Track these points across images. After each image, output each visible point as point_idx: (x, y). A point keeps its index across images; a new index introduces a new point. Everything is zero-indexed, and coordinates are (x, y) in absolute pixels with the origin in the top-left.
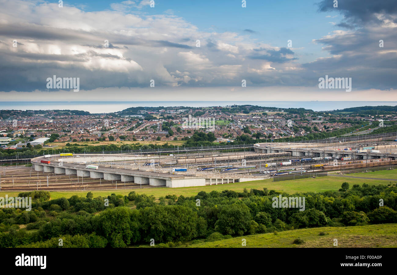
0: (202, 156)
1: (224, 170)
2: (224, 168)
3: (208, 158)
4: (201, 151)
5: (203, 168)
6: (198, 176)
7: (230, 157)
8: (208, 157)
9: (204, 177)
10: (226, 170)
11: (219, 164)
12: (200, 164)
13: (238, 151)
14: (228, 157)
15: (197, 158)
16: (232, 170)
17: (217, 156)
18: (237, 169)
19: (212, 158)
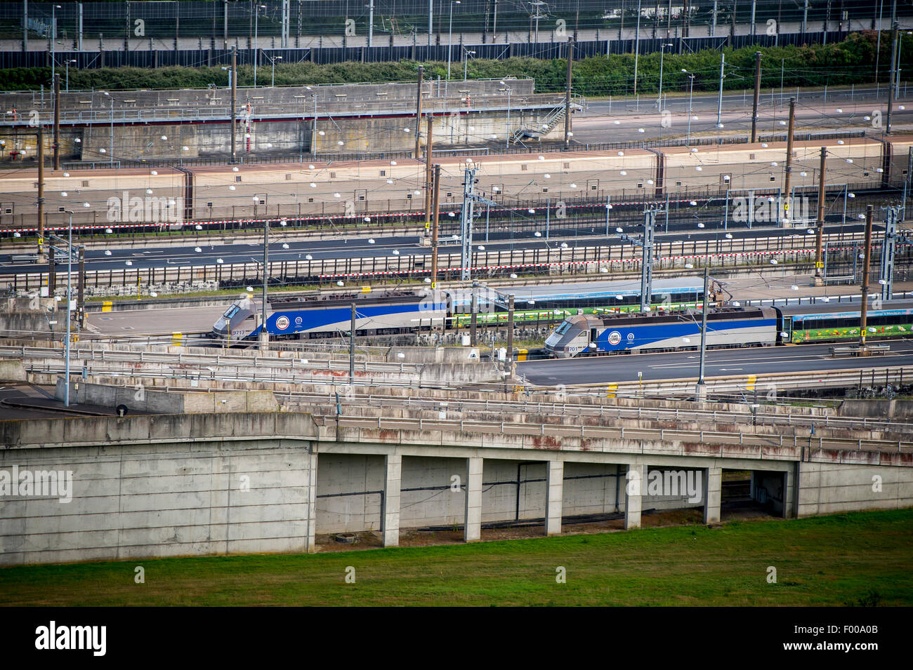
0: (288, 140)
1: (579, 343)
2: (589, 317)
3: (369, 172)
4: (265, 58)
5: (290, 301)
6: (216, 417)
7: (675, 159)
8: (364, 145)
9: (301, 429)
10: (615, 338)
11: (521, 258)
12: (253, 241)
13: (790, 83)
14: (646, 161)
15: (206, 158)
16: (687, 341)
17: (496, 147)
18: (766, 334)
19: (416, 171)
